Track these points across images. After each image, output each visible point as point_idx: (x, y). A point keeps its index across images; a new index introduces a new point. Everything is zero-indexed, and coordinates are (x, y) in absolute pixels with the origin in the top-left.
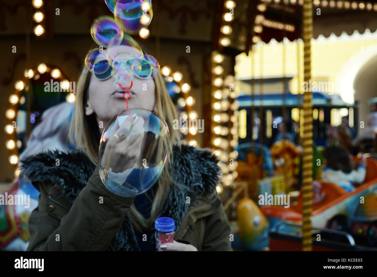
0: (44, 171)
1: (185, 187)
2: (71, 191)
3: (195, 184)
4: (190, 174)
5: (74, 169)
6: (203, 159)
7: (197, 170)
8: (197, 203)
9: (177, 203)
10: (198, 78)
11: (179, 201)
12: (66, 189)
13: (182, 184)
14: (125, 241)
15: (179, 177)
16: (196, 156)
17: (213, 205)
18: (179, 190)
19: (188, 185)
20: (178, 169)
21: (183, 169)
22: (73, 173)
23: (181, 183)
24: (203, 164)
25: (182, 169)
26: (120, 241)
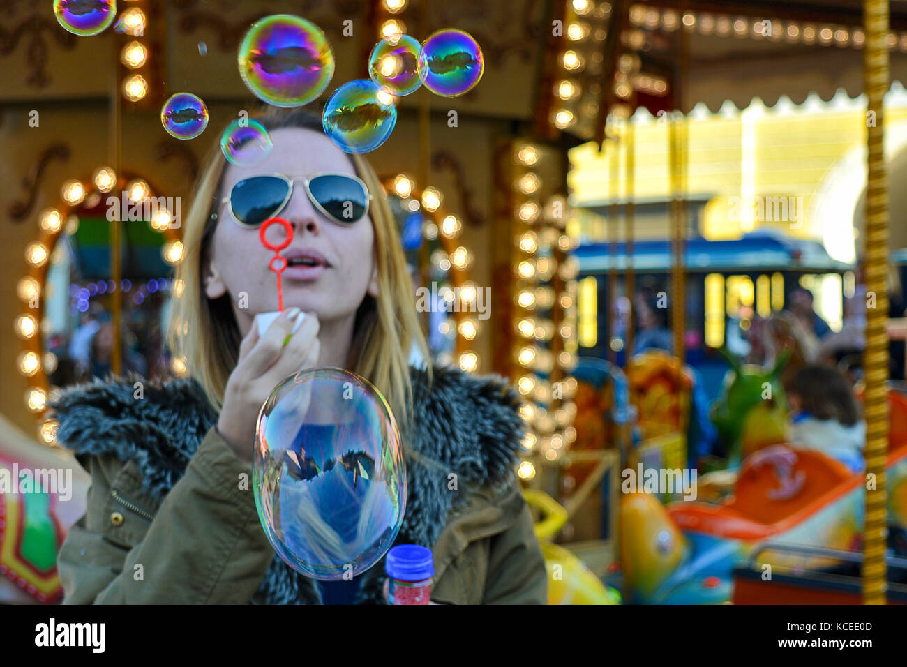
0: (102, 430)
1: (441, 466)
2: (162, 479)
3: (463, 460)
4: (453, 435)
5: (174, 424)
6: (482, 400)
7: (468, 427)
8: (469, 504)
9: (420, 504)
10: (481, 203)
11: (426, 500)
12: (152, 476)
13: (434, 459)
14: (291, 593)
15: (427, 444)
16: (466, 393)
17: (506, 509)
18: (426, 473)
19: (448, 461)
20: (423, 424)
21: (436, 423)
22: (169, 436)
23: (430, 456)
24: (483, 412)
25: (432, 423)
26: (279, 595)
